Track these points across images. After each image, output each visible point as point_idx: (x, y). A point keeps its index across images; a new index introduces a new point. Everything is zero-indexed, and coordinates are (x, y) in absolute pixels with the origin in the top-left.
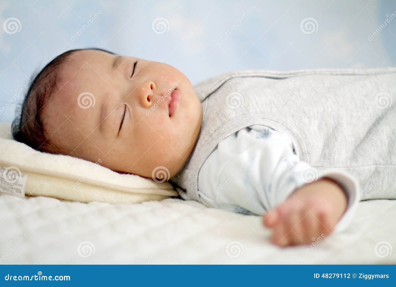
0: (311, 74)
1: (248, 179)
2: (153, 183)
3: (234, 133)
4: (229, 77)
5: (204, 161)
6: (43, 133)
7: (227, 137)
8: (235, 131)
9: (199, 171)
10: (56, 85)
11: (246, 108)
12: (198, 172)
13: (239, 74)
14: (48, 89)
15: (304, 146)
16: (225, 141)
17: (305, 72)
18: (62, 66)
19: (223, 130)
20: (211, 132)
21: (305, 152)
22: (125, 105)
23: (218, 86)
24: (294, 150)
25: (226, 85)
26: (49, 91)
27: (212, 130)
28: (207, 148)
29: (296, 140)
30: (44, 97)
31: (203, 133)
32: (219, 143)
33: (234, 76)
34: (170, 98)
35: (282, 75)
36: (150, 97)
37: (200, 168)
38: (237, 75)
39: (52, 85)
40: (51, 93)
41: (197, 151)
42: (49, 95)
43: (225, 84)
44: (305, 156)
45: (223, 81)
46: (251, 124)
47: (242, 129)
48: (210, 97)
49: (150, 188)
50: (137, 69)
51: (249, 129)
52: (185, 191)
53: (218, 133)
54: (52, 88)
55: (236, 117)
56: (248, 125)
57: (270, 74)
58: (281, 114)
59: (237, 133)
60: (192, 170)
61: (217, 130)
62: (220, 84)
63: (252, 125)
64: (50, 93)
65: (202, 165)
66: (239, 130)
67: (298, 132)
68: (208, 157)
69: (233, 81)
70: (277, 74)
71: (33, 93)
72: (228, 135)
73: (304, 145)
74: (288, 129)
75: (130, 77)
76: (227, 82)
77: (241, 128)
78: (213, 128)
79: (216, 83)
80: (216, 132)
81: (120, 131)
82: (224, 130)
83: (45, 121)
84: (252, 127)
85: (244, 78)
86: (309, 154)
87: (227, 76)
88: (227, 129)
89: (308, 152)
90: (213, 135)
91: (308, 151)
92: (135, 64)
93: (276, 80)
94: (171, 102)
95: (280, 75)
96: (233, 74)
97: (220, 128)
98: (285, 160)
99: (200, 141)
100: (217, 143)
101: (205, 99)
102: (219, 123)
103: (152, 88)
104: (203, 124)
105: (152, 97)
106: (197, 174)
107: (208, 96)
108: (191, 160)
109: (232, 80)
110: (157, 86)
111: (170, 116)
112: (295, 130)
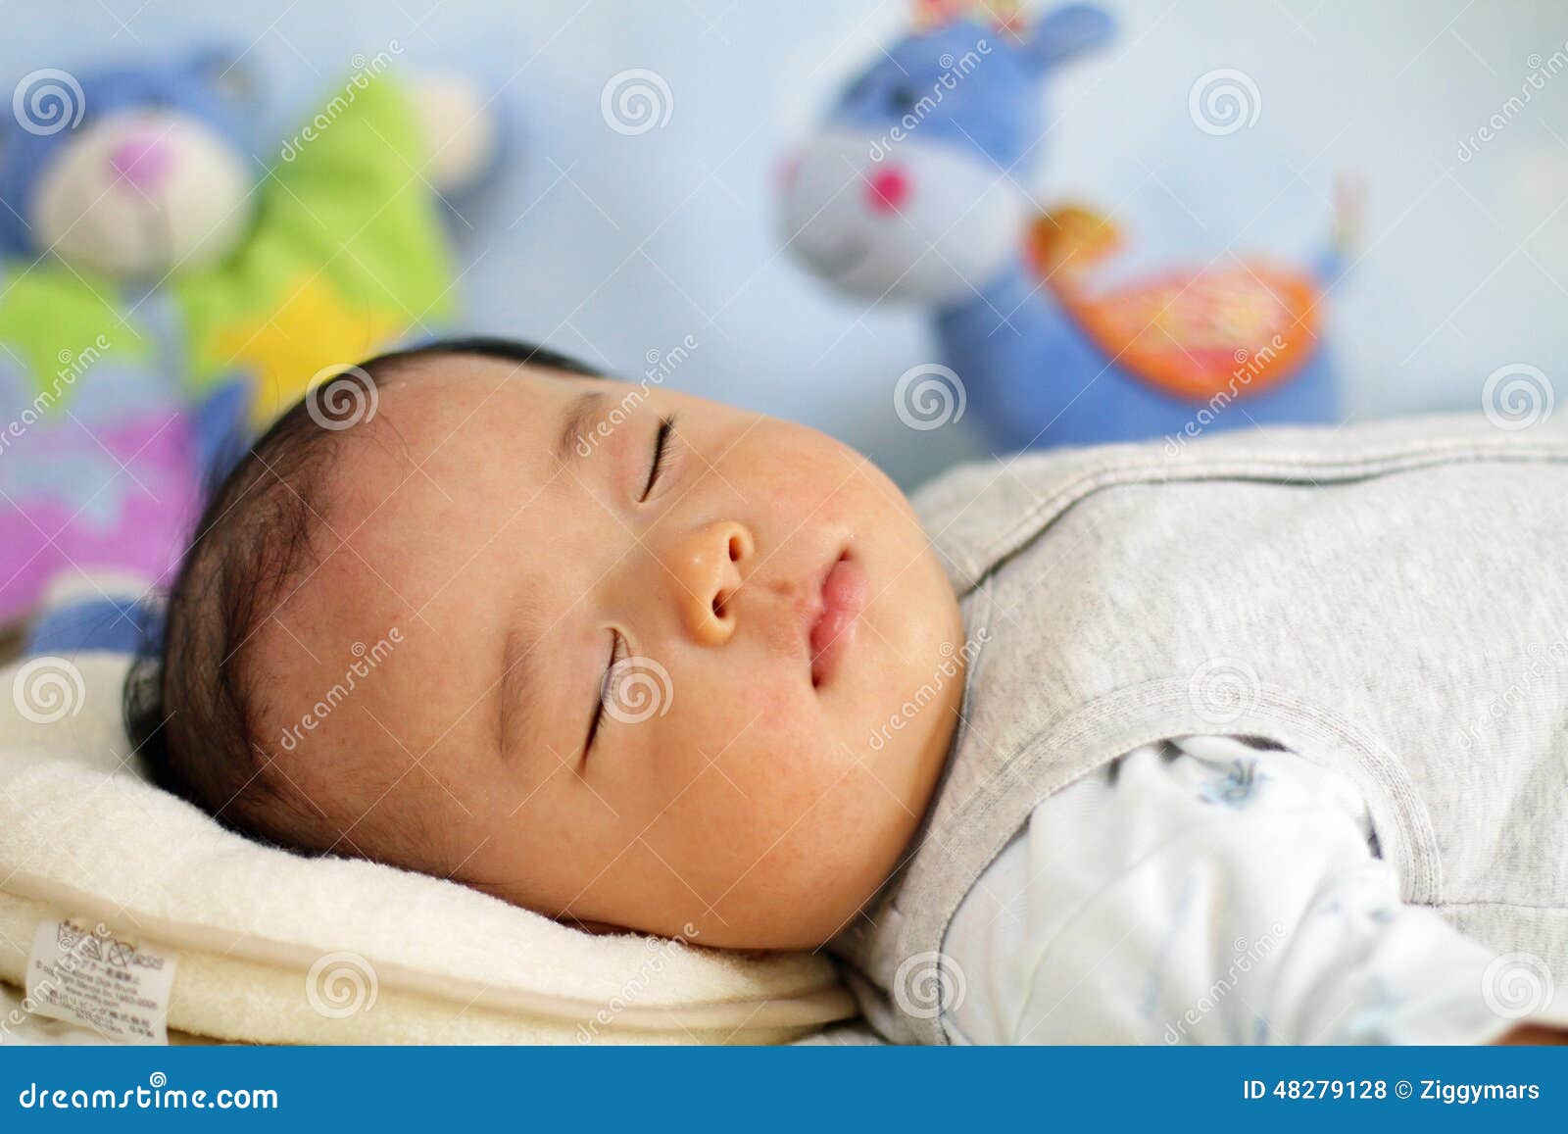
0: (1460, 461)
1: (1159, 990)
2: (739, 975)
3: (1105, 765)
4: (1089, 485)
5: (966, 889)
6: (250, 753)
7: (1073, 783)
8: (1108, 758)
9: (946, 932)
10: (307, 538)
11: (1157, 645)
12: (941, 934)
13: (1133, 467)
14: (271, 554)
15: (1423, 818)
16: (1063, 798)
17: (1432, 451)
18: (337, 445)
19: (1055, 748)
20: (1000, 752)
21: (1429, 844)
22: (615, 632)
23: (1039, 522)
24: (1373, 839)
25: (1076, 520)
26: (276, 561)
27: (1004, 745)
28: (981, 826)
29: (1387, 791)
30: (253, 592)
31: (968, 752)
32: (1034, 808)
33: (1110, 478)
34: (816, 602)
35: (1329, 465)
36: (726, 600)
37: (949, 916)
38: (1128, 475)
39: (291, 536)
40: (284, 572)
41: (935, 833)
42: (277, 584)
43: (1073, 513)
44: (1426, 858)
45: (1062, 503)
46: (1180, 732)
47: (1141, 747)
48: (1002, 573)
49: (730, 1002)
50: (671, 459)
51: (1170, 750)
52: (884, 997)
53: (1030, 758)
54: (287, 551)
55: (1116, 689)
56: (1169, 733)
57: (1273, 462)
58: (1317, 673)
59: (1114, 769)
60: (914, 918)
61: (1029, 744)
62: (1050, 513)
63: (1185, 737)
64: (279, 571)
65: (960, 906)
66: (1125, 751)
67: (1394, 756)
68: (985, 870)
69: (1107, 503)
70: (1307, 465)
71: (210, 564)
72: (1077, 775)
73: (1425, 809)
74: (1350, 743)
75: (639, 497)
76: (1078, 508)
77: (1136, 744)
78: (1012, 735)
79: (1030, 511)
80: (1023, 755)
81: (591, 753)
82: (1061, 747)
83: (260, 697)
84: (1184, 745)
85: (1157, 488)
86: (1443, 850)
87: (1083, 480)
88: (1072, 745)
89: (1437, 842)
90: (1011, 767)
91: (1438, 836)
92: (663, 432)
93: (1303, 494)
94: (820, 621)
95: (1318, 465)
96: (1106, 471)
97: (1042, 739)
98: (1335, 907)
99: (951, 786)
100: (1027, 808)
101: (981, 582)
102: (1036, 716)
103: (734, 555)
104: (969, 704)
105: (736, 595)
106: (938, 943)
107: (995, 569)
108: (913, 870)
109: (1102, 494)
110: (757, 544)
111: (816, 682)
112: (1380, 747)
